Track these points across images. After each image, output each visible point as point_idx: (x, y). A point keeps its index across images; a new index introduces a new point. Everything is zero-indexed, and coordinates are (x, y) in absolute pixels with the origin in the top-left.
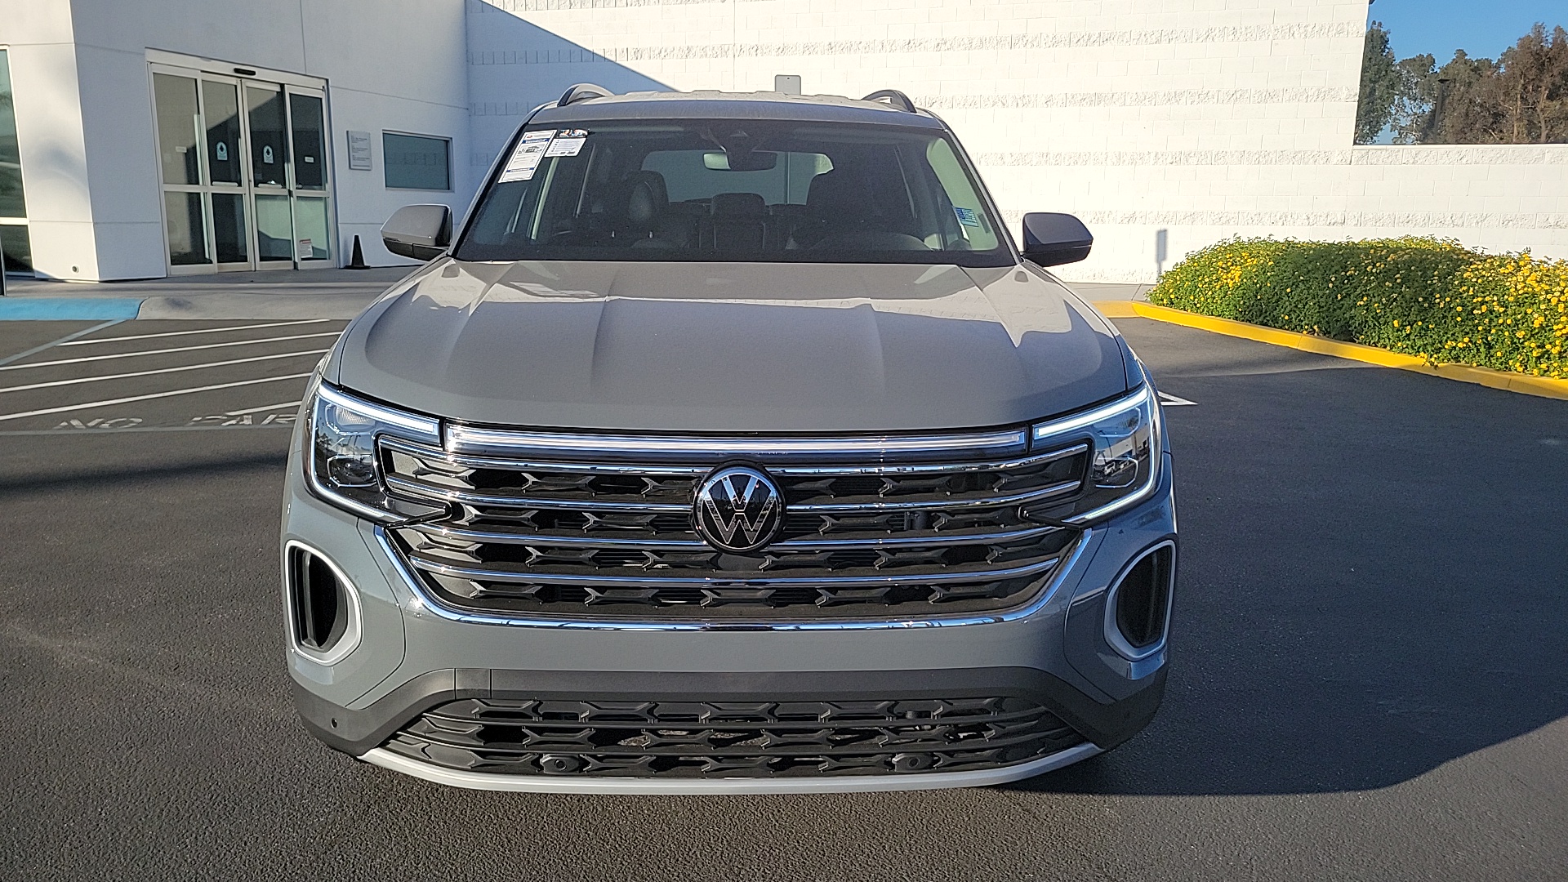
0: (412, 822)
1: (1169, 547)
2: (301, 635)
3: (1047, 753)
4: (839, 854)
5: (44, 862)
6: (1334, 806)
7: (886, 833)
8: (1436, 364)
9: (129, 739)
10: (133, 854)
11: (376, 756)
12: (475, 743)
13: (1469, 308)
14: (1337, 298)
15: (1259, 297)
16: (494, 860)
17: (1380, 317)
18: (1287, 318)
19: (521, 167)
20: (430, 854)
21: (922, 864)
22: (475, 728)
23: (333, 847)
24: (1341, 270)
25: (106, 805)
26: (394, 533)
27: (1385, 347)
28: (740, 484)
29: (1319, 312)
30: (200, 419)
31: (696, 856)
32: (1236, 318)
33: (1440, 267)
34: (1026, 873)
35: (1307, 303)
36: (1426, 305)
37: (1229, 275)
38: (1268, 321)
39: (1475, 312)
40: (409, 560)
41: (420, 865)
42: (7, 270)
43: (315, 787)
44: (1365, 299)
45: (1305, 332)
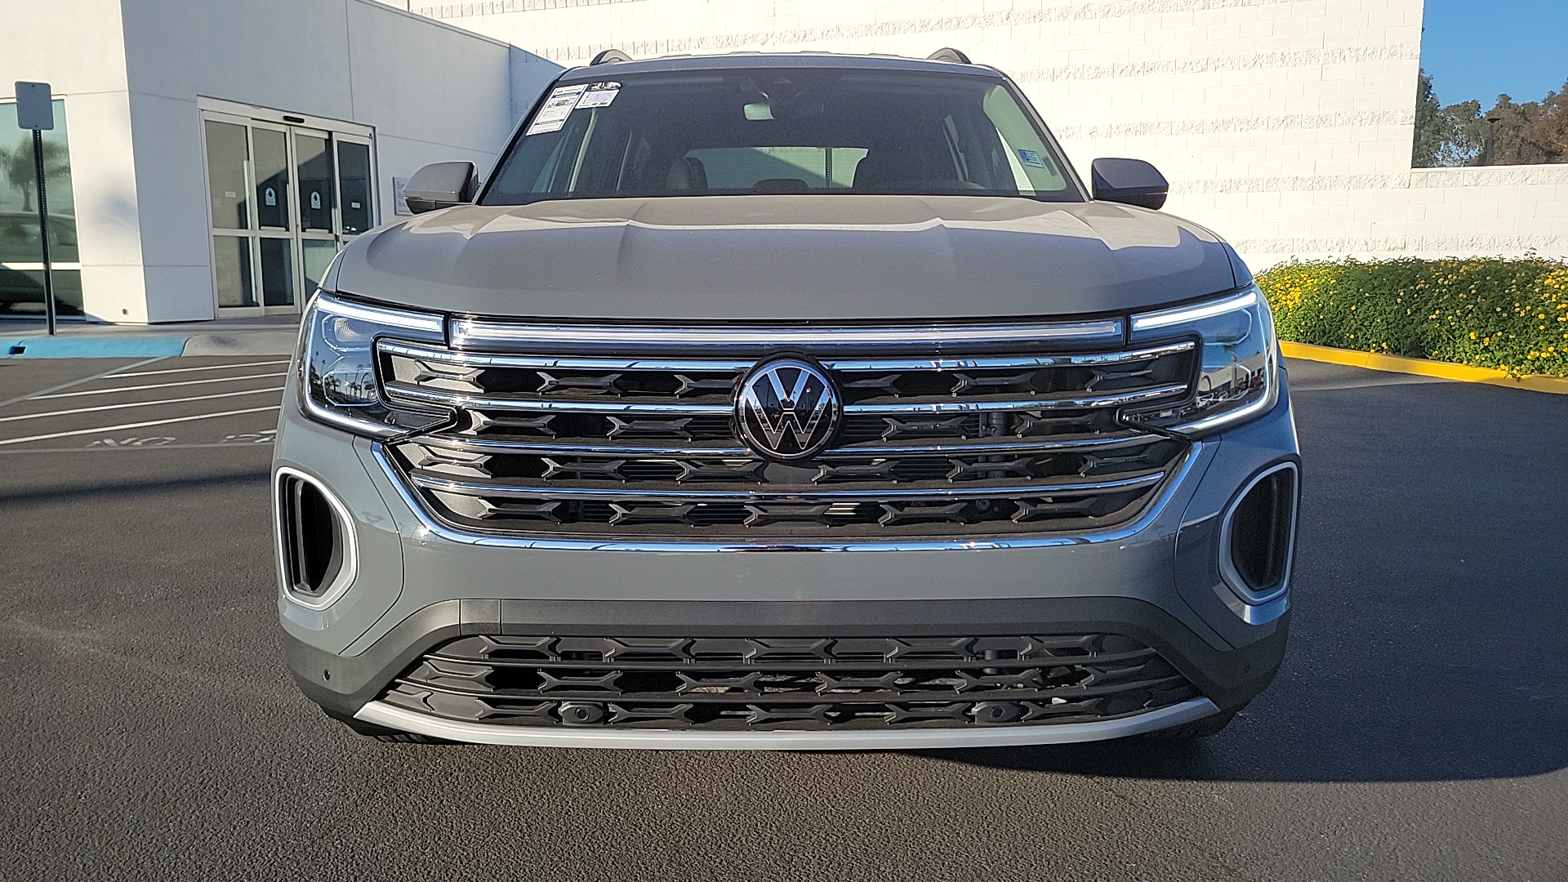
0: (421, 806)
1: (1289, 470)
2: (294, 579)
3: (1156, 706)
4: (906, 841)
5: (11, 846)
6: (1484, 793)
7: (960, 820)
8: (1518, 375)
9: (121, 724)
10: (109, 838)
11: (374, 712)
12: (483, 689)
13: (1553, 316)
14: (1407, 312)
15: (1321, 317)
16: (511, 846)
17: (1455, 330)
18: (1352, 337)
19: (551, 119)
20: (439, 838)
21: (1004, 852)
22: (486, 671)
23: (331, 832)
24: (1410, 284)
25: (87, 789)
26: (394, 449)
27: (1462, 362)
28: (789, 378)
29: (1387, 329)
30: (233, 437)
31: (741, 842)
32: (1298, 340)
33: (1518, 275)
34: (1127, 863)
35: (1374, 321)
36: (1505, 315)
37: (1289, 297)
38: (1332, 341)
39: (1559, 319)
40: (410, 478)
41: (427, 851)
42: (57, 314)
43: (317, 771)
44: (1437, 312)
45: (1373, 351)
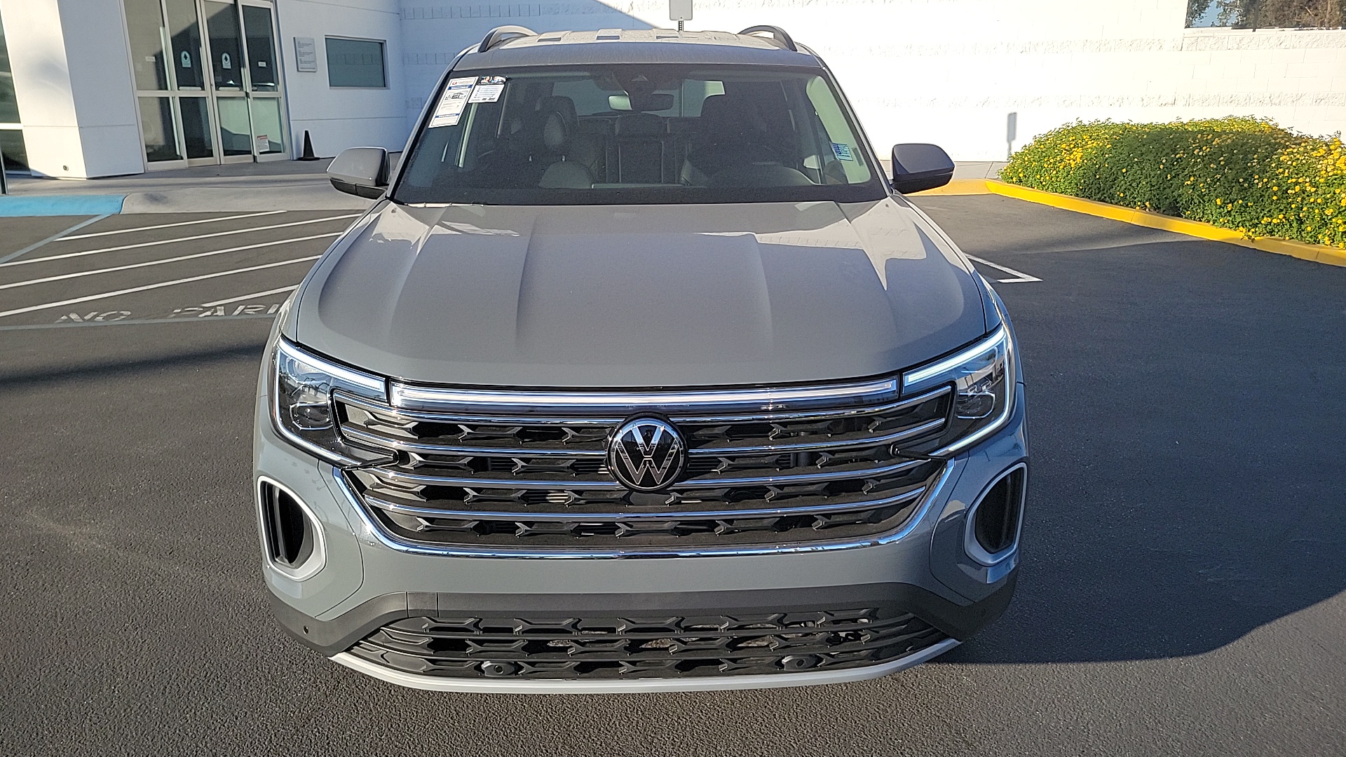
0: (375, 695)
1: (1022, 469)
2: (275, 554)
3: (915, 650)
4: (736, 723)
5: (69, 737)
7: (776, 703)
8: (1253, 237)
9: (134, 620)
10: (143, 729)
11: (343, 658)
12: (425, 652)
13: (1284, 188)
14: (1167, 177)
15: (1098, 177)
16: (445, 732)
17: (1205, 195)
18: (1122, 195)
19: (448, 113)
20: (392, 726)
21: (808, 732)
22: (426, 640)
23: (309, 720)
24: (1171, 153)
25: (118, 684)
26: (351, 474)
27: (1209, 221)
28: (648, 433)
29: (1151, 190)
30: (180, 311)
31: (616, 725)
32: (1077, 195)
33: (1259, 150)
34: (896, 739)
35: (1140, 182)
36: (1246, 185)
37: (1072, 156)
38: (1105, 197)
39: (1289, 191)
40: (364, 498)
41: (383, 737)
43: (293, 664)
44: (1192, 179)
45: (1138, 208)
